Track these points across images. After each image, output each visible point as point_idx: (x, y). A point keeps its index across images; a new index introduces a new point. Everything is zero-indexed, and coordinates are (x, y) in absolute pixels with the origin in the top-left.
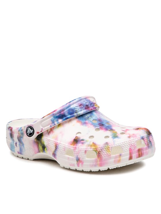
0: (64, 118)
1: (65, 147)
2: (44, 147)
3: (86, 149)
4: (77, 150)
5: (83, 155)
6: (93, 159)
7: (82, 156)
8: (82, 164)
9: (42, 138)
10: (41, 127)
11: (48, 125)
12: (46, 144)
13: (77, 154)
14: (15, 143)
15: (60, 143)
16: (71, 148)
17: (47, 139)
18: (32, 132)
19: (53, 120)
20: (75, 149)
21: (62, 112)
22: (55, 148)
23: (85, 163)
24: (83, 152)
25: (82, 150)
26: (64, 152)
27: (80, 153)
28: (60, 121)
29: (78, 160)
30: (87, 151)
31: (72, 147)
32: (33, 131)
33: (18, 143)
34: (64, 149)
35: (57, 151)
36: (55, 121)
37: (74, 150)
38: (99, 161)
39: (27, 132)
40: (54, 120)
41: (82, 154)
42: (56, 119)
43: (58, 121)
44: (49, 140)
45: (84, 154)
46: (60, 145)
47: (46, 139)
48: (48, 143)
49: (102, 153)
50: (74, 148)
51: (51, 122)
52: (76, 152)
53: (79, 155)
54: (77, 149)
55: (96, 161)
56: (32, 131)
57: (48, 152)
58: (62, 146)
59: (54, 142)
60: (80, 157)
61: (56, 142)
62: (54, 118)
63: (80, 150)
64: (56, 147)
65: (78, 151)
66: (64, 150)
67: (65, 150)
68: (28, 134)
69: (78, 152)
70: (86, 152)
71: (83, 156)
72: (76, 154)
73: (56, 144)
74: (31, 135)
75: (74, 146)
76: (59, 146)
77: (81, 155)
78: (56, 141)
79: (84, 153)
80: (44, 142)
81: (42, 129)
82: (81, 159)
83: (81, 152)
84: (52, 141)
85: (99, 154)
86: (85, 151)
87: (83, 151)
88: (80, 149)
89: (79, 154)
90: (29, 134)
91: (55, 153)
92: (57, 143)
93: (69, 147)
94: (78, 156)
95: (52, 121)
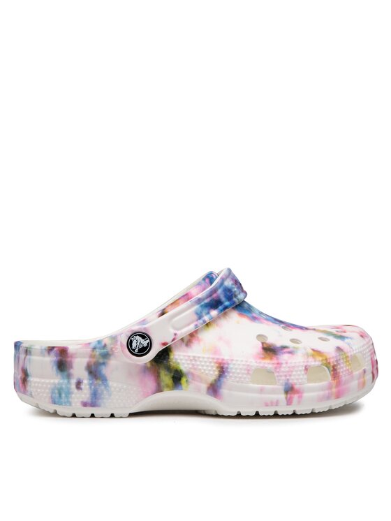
0: (220, 308)
1: (248, 365)
2: (178, 378)
3: (305, 364)
4: (284, 368)
5: (301, 377)
6: (324, 383)
7: (298, 379)
8: (300, 397)
9: (172, 357)
10: (173, 331)
11: (189, 325)
12: (184, 367)
13: (286, 376)
14: (74, 381)
15: (232, 360)
16: (266, 366)
17: (189, 356)
18: (145, 345)
19: (199, 312)
20: (280, 367)
21: (214, 295)
22: (217, 373)
23: (306, 395)
24: (300, 371)
25: (298, 367)
26: (249, 376)
27: (294, 373)
28: (214, 313)
29: (290, 390)
30: (310, 366)
31: (268, 364)
32: (148, 341)
33: (86, 382)
34: (249, 370)
35: (223, 380)
36: (204, 314)
37: (276, 368)
38: (334, 385)
39: (131, 346)
40: (201, 312)
41: (299, 375)
42: (205, 311)
43: (208, 313)
44: (194, 357)
45: (303, 375)
46: (234, 364)
47: (184, 356)
48: (193, 365)
49: (340, 368)
50: (275, 366)
51: (195, 317)
52: (283, 372)
53: (292, 377)
54: (284, 365)
55: (330, 387)
56: (145, 343)
57: (192, 386)
58: (239, 365)
59: (213, 359)
60: (295, 381)
61: (218, 359)
62: (200, 309)
63: (294, 367)
64: (222, 370)
65: (287, 369)
66: (248, 373)
67: (250, 372)
68: (134, 350)
69: (288, 372)
70: (306, 369)
71: (302, 379)
72: (283, 378)
73: (220, 364)
74: (143, 351)
75: (275, 361)
76: (231, 366)
77: (297, 377)
78: (217, 357)
79: (303, 373)
80: (178, 363)
81: (175, 334)
82: (297, 387)
83: (297, 371)
84: (204, 358)
85: (335, 372)
86: (306, 366)
87: (300, 368)
88: (293, 365)
89: (290, 375)
90: (136, 350)
91: (218, 384)
92: (223, 360)
93: (262, 365)
94: (288, 380)
95: (197, 314)
